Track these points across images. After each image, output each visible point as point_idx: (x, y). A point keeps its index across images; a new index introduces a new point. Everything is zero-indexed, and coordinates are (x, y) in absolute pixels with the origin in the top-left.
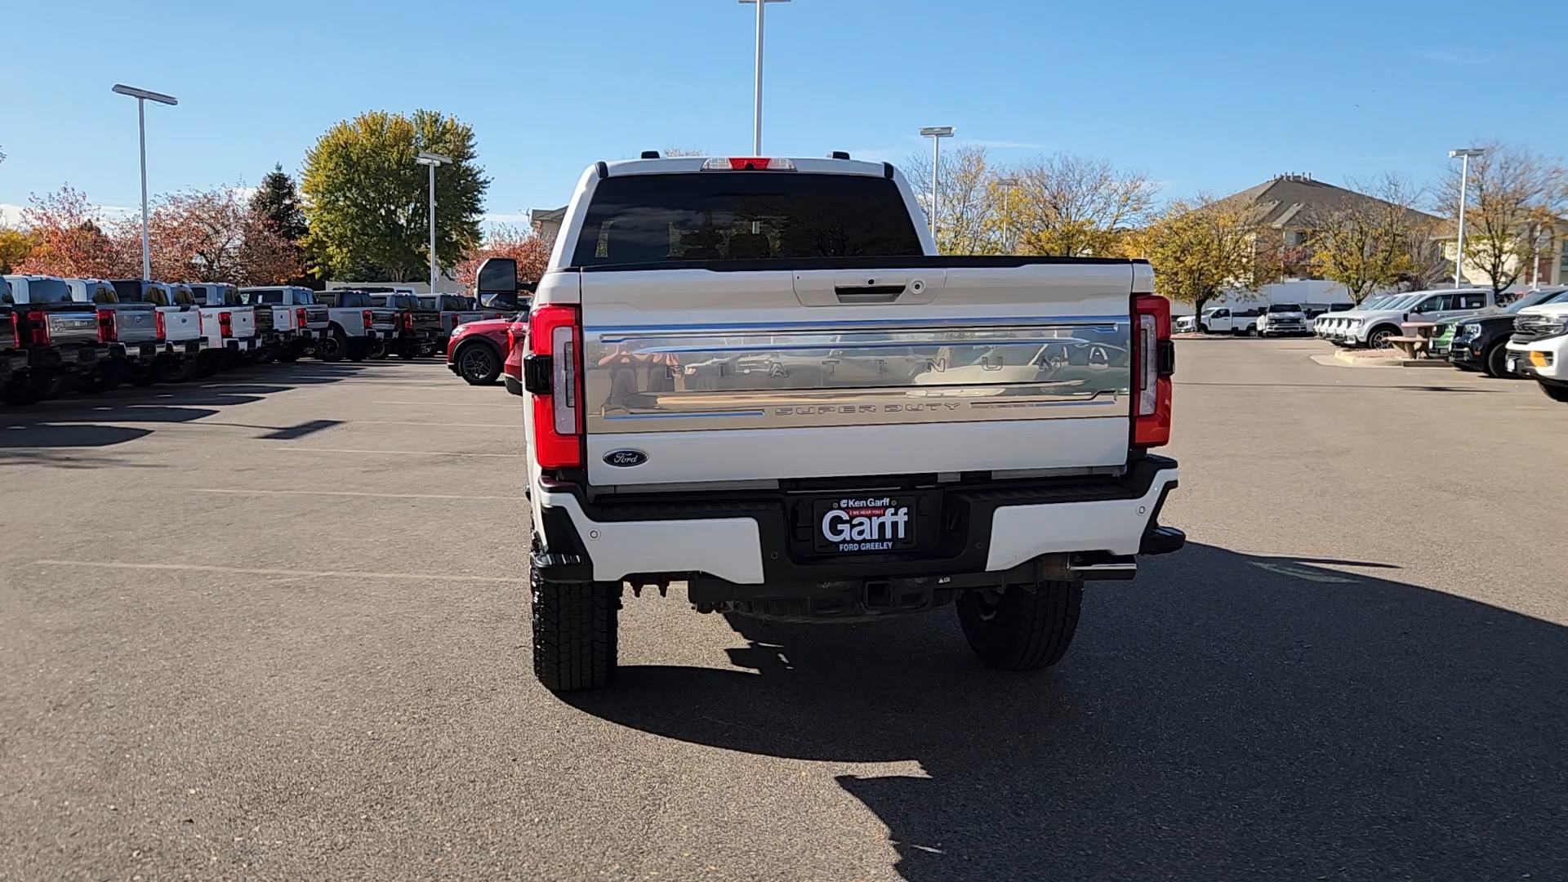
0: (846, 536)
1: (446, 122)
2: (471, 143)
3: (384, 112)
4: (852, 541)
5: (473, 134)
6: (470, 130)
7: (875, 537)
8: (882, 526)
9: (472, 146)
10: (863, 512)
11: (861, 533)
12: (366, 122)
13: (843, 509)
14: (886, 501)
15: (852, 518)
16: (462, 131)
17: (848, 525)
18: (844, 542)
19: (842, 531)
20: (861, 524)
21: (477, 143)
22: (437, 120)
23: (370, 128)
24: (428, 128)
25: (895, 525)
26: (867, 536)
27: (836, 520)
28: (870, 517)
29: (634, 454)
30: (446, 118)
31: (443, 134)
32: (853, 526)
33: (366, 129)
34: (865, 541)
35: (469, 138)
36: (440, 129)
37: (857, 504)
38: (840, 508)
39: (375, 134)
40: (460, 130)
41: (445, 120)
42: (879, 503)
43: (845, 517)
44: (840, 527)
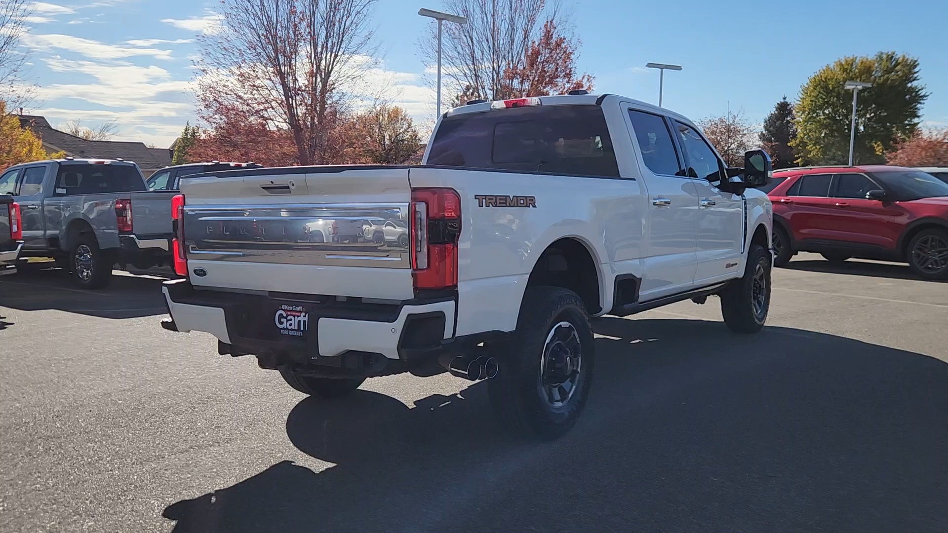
0: (284, 325)
1: (899, 58)
2: (916, 70)
3: (855, 56)
4: (287, 329)
5: (918, 64)
6: (916, 61)
7: (296, 328)
8: (299, 321)
9: (916, 72)
10: (292, 313)
11: (291, 325)
12: (841, 65)
13: (283, 310)
14: (300, 308)
15: (288, 315)
16: (910, 63)
17: (286, 320)
18: (284, 329)
19: (283, 323)
20: (291, 320)
21: (920, 70)
22: (892, 57)
23: (844, 67)
24: (884, 63)
25: (304, 322)
26: (293, 327)
27: (281, 316)
28: (294, 316)
29: (202, 270)
30: (899, 55)
31: (896, 66)
32: (287, 321)
33: (841, 69)
34: (292, 330)
35: (915, 66)
36: (893, 63)
37: (289, 308)
38: (282, 309)
39: (846, 71)
40: (909, 61)
41: (897, 57)
42: (298, 309)
43: (285, 315)
44: (283, 320)
